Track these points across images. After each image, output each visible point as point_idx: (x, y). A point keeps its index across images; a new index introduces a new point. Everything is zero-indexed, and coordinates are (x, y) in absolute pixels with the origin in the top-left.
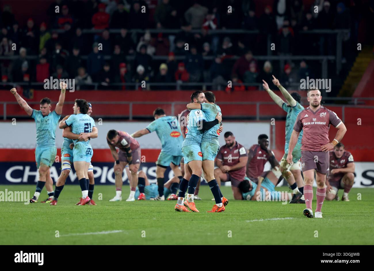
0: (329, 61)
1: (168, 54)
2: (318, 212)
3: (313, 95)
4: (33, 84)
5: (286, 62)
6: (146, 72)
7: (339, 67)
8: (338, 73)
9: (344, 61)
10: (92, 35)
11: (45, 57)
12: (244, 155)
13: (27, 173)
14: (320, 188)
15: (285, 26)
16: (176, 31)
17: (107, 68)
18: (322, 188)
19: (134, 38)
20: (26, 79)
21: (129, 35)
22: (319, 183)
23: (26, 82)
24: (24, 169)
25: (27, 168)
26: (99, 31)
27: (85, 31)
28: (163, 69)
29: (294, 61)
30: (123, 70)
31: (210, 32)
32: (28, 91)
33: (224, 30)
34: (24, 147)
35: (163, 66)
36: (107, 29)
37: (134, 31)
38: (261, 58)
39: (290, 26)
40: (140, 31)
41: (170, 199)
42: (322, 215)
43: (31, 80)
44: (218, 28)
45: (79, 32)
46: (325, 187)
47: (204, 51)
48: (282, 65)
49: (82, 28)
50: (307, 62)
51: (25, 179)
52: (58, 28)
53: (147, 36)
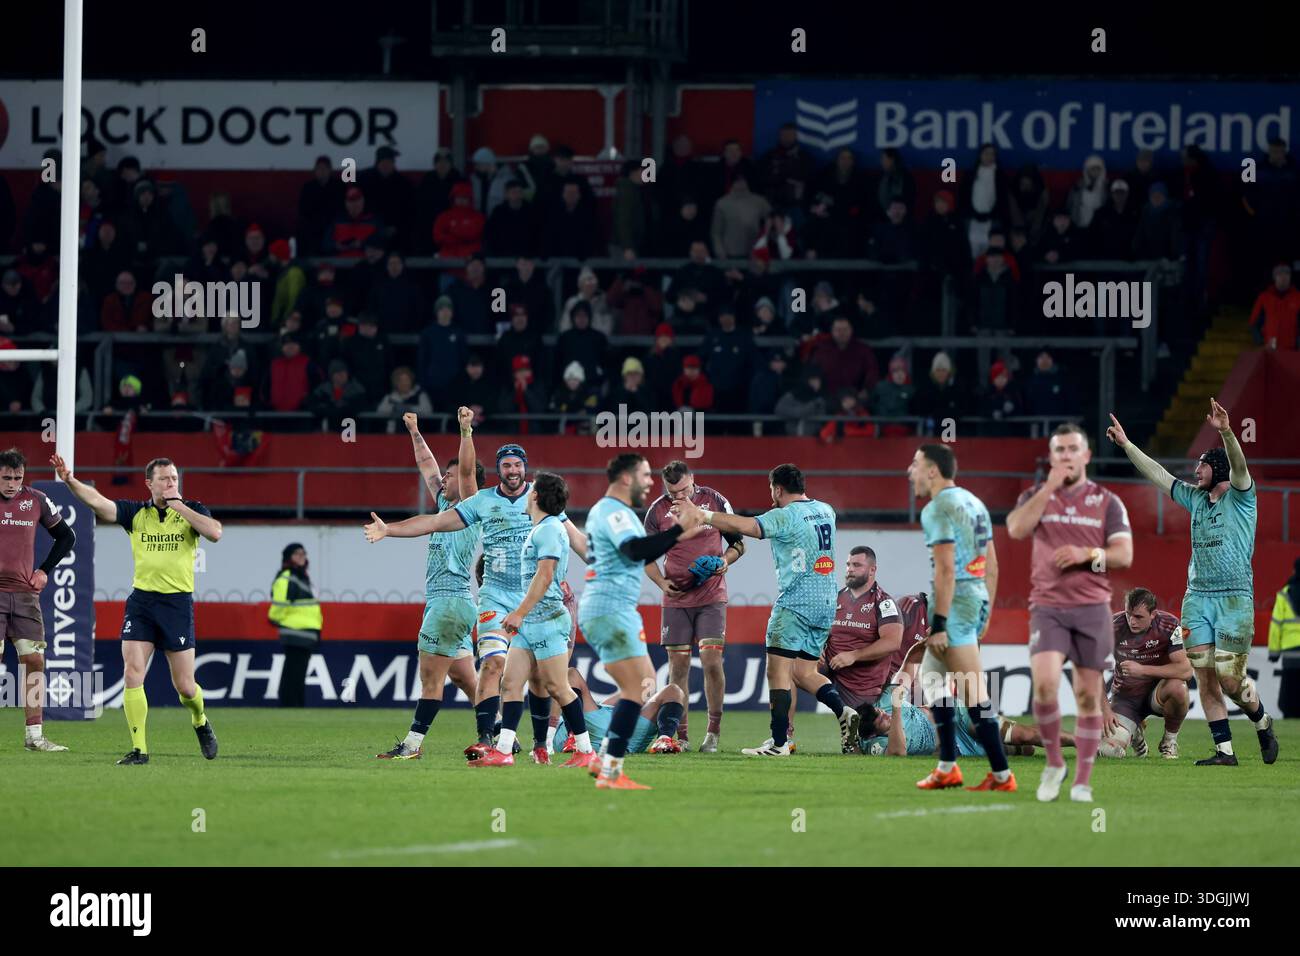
0: (1119, 352)
1: (653, 331)
2: (1081, 787)
3: (1061, 449)
4: (260, 414)
5: (995, 355)
6: (591, 381)
7: (1148, 370)
8: (1145, 386)
9: (1164, 353)
10: (433, 273)
11: (293, 337)
12: (893, 619)
13: (243, 672)
14: (1085, 715)
15: (993, 251)
16: (677, 263)
17: (475, 371)
18: (1091, 715)
19: (554, 281)
20: (242, 400)
21: (539, 275)
22: (1082, 700)
23: (242, 409)
24: (234, 661)
25: (244, 660)
26: (454, 262)
27: (416, 262)
28: (632, 374)
29: (1016, 352)
30: (523, 377)
31: (774, 267)
32: (247, 436)
33: (812, 261)
34: (235, 598)
35: (631, 365)
36: (481, 257)
37: (555, 264)
38: (925, 342)
39: (1007, 250)
40: (573, 262)
41: (657, 751)
42: (1093, 794)
43: (256, 404)
44: (797, 254)
45: (395, 265)
46: (1098, 712)
47: (759, 322)
48: (984, 364)
49: (403, 256)
50: (1057, 354)
51: (237, 692)
52: (335, 253)
53: (587, 277)
